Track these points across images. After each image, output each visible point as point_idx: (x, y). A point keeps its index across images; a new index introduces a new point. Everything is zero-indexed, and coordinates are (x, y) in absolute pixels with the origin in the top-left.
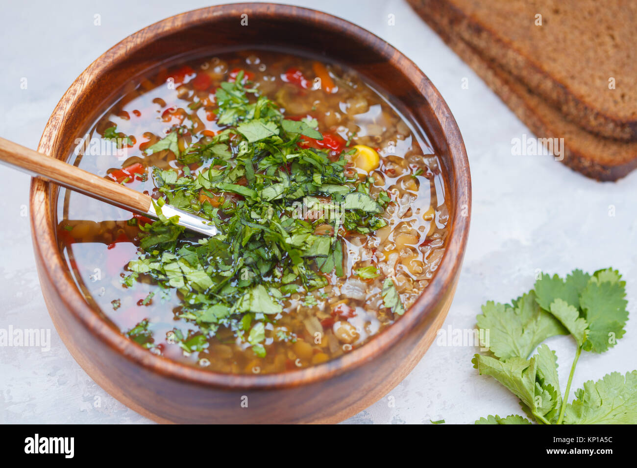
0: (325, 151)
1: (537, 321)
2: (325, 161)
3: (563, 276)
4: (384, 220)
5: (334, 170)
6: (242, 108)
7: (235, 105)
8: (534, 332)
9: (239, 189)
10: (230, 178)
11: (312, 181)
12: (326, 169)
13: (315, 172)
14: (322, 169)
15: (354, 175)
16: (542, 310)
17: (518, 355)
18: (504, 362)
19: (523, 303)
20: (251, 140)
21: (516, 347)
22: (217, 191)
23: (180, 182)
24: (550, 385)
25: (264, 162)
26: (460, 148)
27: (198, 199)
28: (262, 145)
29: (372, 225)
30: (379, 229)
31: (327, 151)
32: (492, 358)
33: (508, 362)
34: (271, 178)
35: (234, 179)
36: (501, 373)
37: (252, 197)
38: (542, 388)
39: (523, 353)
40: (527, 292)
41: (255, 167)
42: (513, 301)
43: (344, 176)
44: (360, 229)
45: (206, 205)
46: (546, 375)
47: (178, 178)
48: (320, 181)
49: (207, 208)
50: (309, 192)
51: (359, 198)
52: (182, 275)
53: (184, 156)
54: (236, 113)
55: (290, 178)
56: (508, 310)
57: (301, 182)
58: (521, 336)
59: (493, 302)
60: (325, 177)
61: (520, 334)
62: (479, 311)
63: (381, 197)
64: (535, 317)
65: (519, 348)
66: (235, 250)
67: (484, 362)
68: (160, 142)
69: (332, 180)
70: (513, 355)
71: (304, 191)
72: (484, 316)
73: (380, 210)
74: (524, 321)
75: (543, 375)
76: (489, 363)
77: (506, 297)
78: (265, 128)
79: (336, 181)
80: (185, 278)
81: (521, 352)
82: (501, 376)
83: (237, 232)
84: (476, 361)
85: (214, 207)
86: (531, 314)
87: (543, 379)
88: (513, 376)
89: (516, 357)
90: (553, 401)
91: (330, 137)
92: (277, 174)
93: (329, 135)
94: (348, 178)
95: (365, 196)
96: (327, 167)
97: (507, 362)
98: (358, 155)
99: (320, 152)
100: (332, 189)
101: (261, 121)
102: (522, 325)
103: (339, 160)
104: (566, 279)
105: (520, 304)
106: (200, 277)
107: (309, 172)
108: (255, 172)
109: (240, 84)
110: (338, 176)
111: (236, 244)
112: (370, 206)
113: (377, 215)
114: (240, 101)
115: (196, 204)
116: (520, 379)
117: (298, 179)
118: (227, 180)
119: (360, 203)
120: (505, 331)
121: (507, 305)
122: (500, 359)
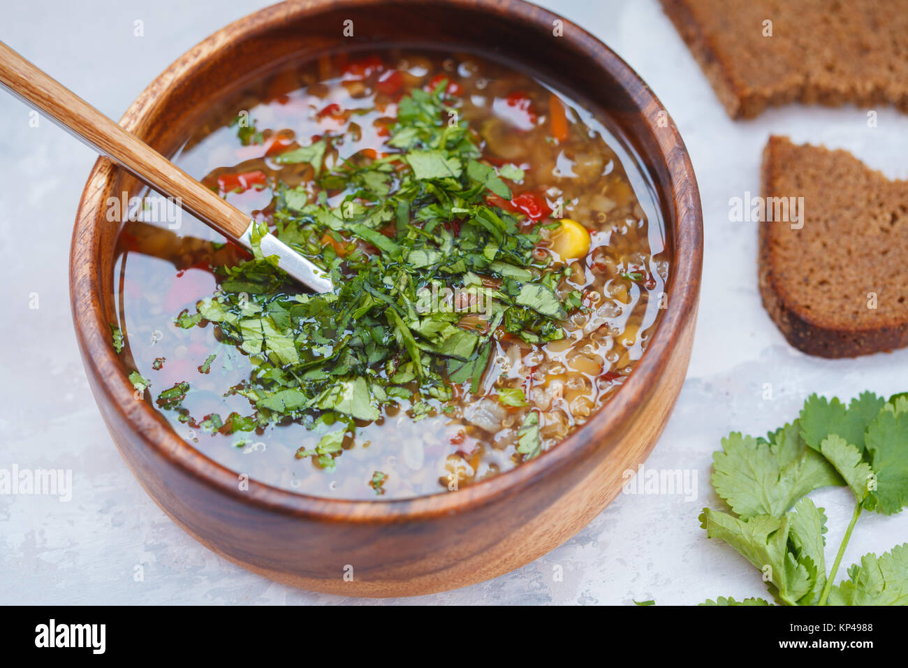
0: (518, 216)
1: (800, 465)
2: (511, 229)
3: (846, 400)
4: (563, 331)
5: (518, 244)
6: (427, 130)
7: (419, 124)
8: (794, 480)
9: (378, 240)
10: (372, 222)
11: (482, 252)
12: (507, 241)
13: (491, 242)
14: (501, 239)
15: (546, 258)
16: (808, 448)
17: (768, 512)
18: (746, 521)
19: (784, 437)
20: (419, 176)
21: (766, 501)
22: (350, 234)
23: (307, 210)
24: (808, 557)
25: (426, 210)
26: (691, 255)
27: (320, 238)
28: (431, 187)
29: (544, 333)
30: (552, 341)
31: (520, 217)
32: (727, 515)
33: (752, 522)
34: (427, 235)
35: (377, 222)
36: (738, 537)
37: (391, 255)
38: (798, 561)
39: (776, 510)
40: (791, 423)
41: (412, 215)
42: (770, 434)
43: (531, 257)
44: (526, 335)
45: (328, 250)
46: (804, 541)
47: (307, 204)
48: (494, 255)
49: (328, 255)
50: (475, 268)
51: (539, 293)
52: (262, 337)
53: (325, 177)
54: (418, 134)
55: (454, 240)
56: (761, 446)
57: (467, 251)
58: (776, 484)
59: (740, 434)
60: (504, 251)
61: (774, 482)
62: (719, 447)
63: (571, 299)
64: (799, 458)
65: (770, 502)
66: (343, 321)
67: (715, 520)
68: (300, 151)
69: (511, 258)
70: (761, 512)
71: (466, 265)
72: (726, 454)
73: (562, 315)
74: (782, 464)
75: (801, 542)
76: (722, 522)
77: (759, 428)
78: (445, 165)
79: (515, 260)
80: (264, 343)
81: (773, 507)
82: (739, 541)
83: (353, 298)
84: (704, 518)
85: (338, 255)
86: (793, 454)
87: (800, 548)
88: (755, 542)
89: (764, 515)
90: (810, 581)
91: (533, 199)
92: (437, 231)
93: (531, 196)
94: (536, 261)
95: (548, 292)
96: (509, 238)
97: (750, 522)
98: (560, 232)
99: (507, 216)
100: (508, 271)
101: (443, 155)
102: (778, 469)
103: (531, 234)
104: (850, 406)
105: (778, 439)
106: (285, 347)
107: (482, 240)
108: (410, 220)
109: (438, 98)
110: (522, 255)
111: (347, 314)
112: (550, 308)
113: (555, 321)
114: (428, 119)
115: (315, 245)
116: (764, 547)
117: (463, 246)
118: (368, 223)
119: (537, 300)
120: (752, 476)
121: (760, 440)
122: (740, 517)
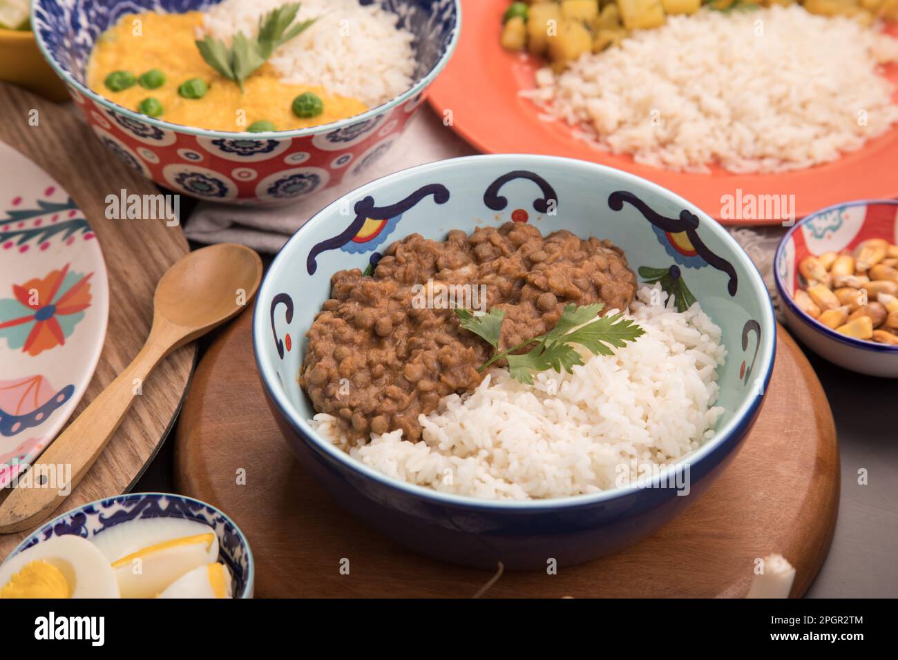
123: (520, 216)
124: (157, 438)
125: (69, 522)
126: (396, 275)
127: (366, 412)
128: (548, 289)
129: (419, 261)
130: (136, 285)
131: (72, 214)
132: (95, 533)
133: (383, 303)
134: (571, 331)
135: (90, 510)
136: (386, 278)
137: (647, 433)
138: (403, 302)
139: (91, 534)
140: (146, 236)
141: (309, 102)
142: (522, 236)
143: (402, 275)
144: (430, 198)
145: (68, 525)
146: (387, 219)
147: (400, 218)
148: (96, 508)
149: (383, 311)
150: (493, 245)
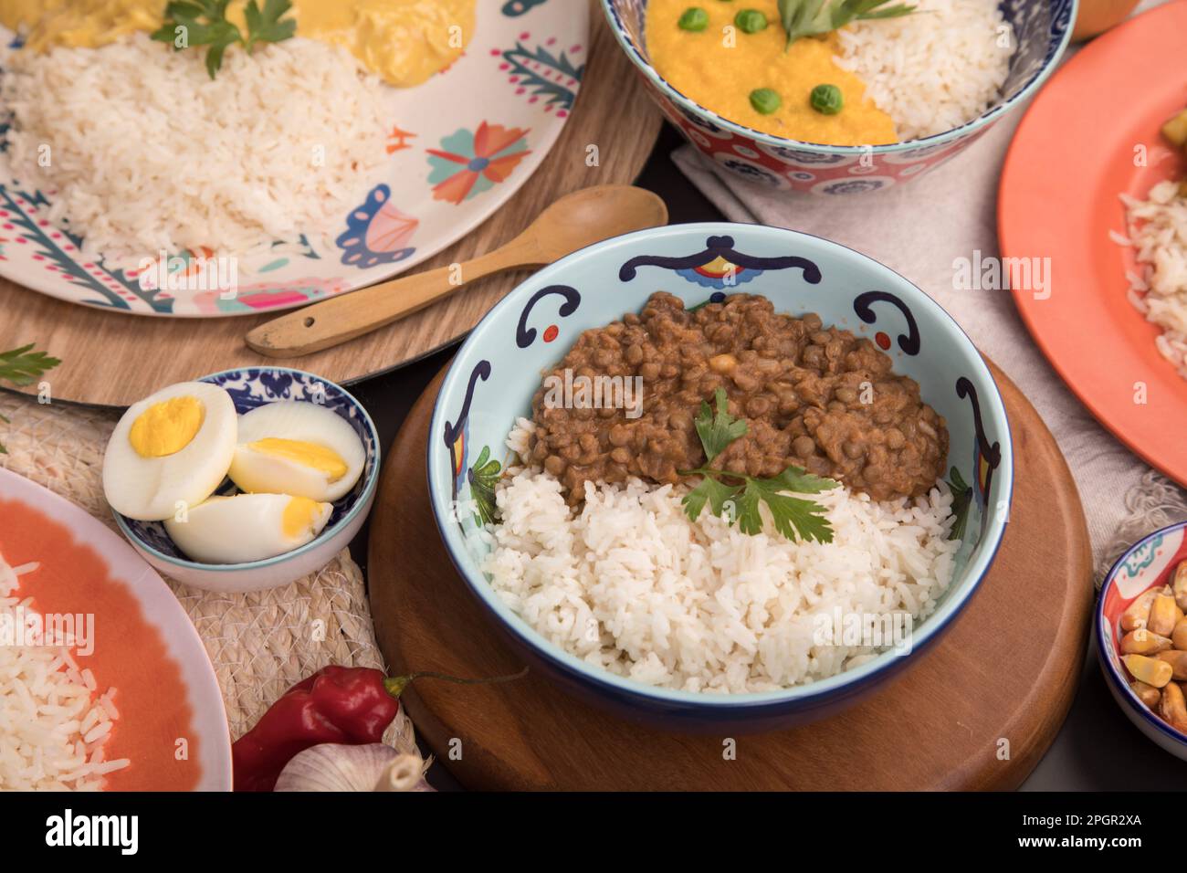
123: (883, 340)
124: (435, 344)
125: (276, 376)
126: (707, 328)
127: (552, 445)
128: (812, 435)
129: (741, 328)
130: (566, 184)
131: (571, 83)
132: (296, 399)
133: (670, 349)
134: (784, 493)
135: (298, 378)
136: (697, 325)
137: (755, 640)
138: (685, 360)
139: (292, 398)
140: (619, 141)
141: (825, 97)
142: (857, 364)
143: (711, 332)
144: (800, 271)
145: (274, 379)
146: (745, 267)
147: (760, 274)
148: (304, 379)
149: (660, 357)
150: (825, 355)
